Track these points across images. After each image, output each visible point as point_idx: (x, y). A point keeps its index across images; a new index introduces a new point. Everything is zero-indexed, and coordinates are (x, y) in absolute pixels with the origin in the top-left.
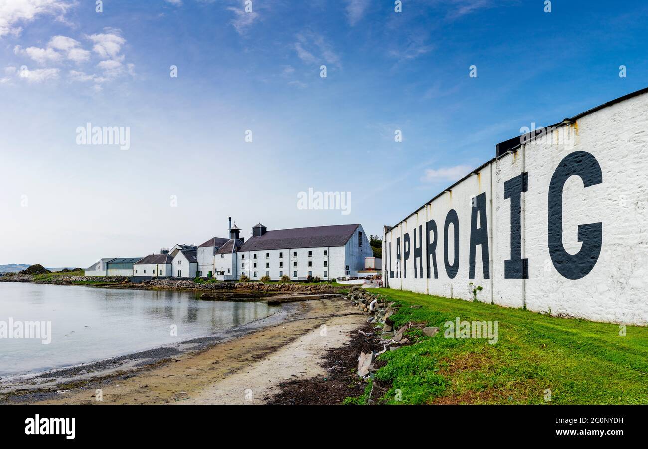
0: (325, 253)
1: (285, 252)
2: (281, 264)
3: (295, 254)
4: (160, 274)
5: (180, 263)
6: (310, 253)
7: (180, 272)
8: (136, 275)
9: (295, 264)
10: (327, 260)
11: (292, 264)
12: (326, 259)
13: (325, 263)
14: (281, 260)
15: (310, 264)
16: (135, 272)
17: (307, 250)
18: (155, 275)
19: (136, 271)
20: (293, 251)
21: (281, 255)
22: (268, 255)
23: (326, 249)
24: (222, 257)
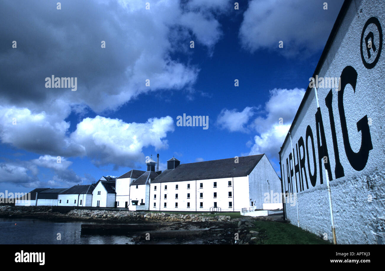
0: (230, 182)
1: (192, 183)
2: (189, 195)
3: (201, 185)
4: (81, 204)
5: (99, 193)
6: (215, 184)
7: (98, 202)
8: (59, 205)
9: (201, 195)
10: (231, 190)
11: (199, 195)
13: (230, 194)
14: (188, 191)
15: (215, 195)
16: (59, 202)
17: (212, 181)
18: (76, 205)
19: (61, 200)
20: (199, 182)
21: (189, 186)
22: (177, 187)
23: (231, 179)
24: (137, 187)
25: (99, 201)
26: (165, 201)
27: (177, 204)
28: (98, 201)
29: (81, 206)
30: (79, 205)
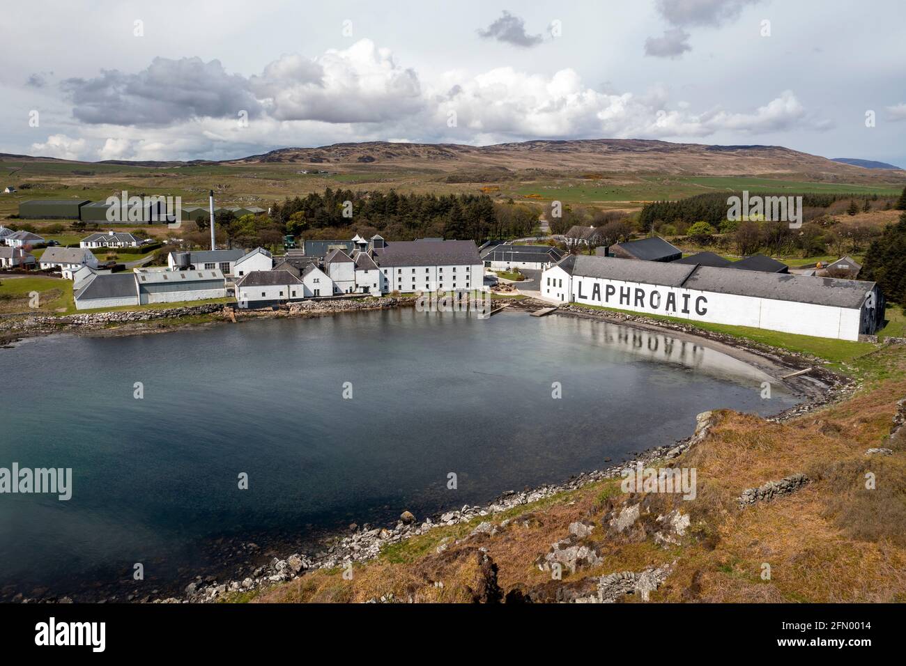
0: (468, 269)
1: (432, 269)
2: (427, 278)
3: (441, 269)
4: (294, 296)
5: (316, 281)
6: (454, 270)
9: (441, 277)
11: (438, 278)
12: (468, 274)
13: (468, 277)
14: (427, 275)
15: (454, 277)
17: (452, 267)
18: (285, 297)
20: (439, 268)
21: (427, 270)
22: (413, 270)
23: (469, 266)
24: (366, 272)
25: (318, 290)
26: (400, 284)
27: (414, 287)
28: (315, 290)
29: (294, 298)
30: (291, 297)
